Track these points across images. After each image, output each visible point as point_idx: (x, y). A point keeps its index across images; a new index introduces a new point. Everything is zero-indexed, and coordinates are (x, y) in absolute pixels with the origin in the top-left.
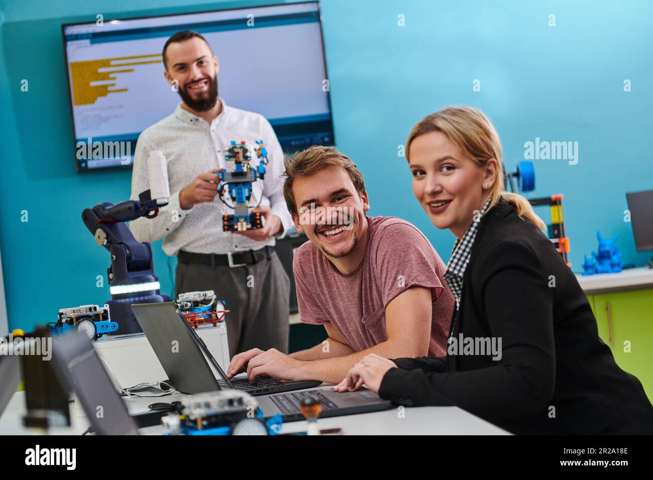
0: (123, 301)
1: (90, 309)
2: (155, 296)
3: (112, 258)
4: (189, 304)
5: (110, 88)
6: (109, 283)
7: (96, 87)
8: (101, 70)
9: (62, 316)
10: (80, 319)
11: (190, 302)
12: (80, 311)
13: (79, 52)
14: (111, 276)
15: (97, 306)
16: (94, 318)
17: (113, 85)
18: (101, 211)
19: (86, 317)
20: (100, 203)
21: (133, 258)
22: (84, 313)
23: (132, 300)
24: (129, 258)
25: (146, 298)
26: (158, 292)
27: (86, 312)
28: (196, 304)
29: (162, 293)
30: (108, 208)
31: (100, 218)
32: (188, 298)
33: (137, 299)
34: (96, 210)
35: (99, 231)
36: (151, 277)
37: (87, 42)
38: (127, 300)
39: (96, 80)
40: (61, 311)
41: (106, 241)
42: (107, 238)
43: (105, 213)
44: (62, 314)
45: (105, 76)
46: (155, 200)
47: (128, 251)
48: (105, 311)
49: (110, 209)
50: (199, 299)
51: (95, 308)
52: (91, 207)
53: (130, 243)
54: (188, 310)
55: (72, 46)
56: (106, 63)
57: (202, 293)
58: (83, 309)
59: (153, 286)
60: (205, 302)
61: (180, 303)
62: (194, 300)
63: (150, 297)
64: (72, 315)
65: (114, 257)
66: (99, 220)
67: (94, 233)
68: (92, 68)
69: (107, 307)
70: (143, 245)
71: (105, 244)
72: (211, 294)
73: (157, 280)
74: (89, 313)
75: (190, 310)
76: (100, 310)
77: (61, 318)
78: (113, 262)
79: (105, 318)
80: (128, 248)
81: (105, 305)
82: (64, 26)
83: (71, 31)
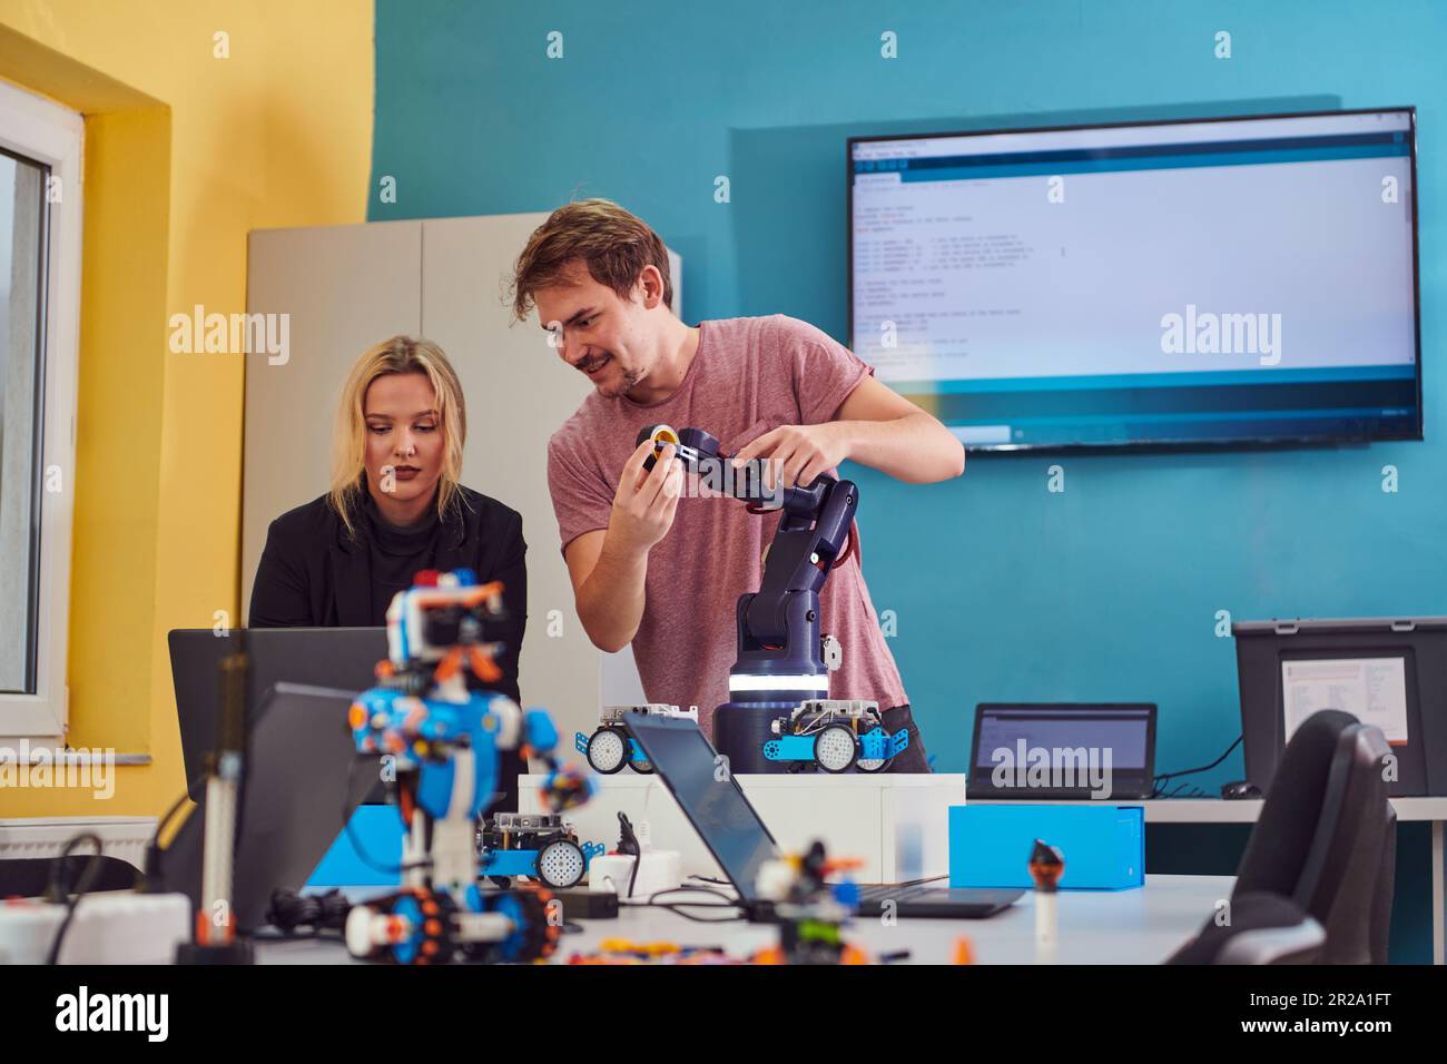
37: (895, 177)
82: (852, 143)
83: (865, 152)
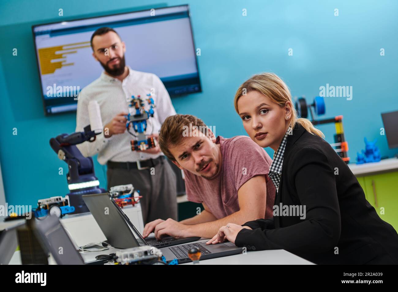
0: (77, 193)
1: (57, 199)
2: (96, 189)
3: (69, 167)
4: (117, 194)
5: (63, 64)
6: (68, 183)
7: (55, 64)
8: (58, 53)
9: (40, 204)
10: (51, 205)
11: (118, 192)
12: (51, 200)
13: (44, 42)
14: (69, 178)
15: (61, 197)
16: (60, 205)
17: (65, 61)
18: (61, 139)
19: (55, 204)
20: (60, 134)
21: (82, 167)
22: (53, 202)
23: (82, 192)
24: (79, 167)
25: (91, 191)
26: (98, 187)
27: (55, 201)
28: (121, 193)
29: (100, 187)
32: (116, 190)
33: (85, 192)
34: (58, 139)
35: (60, 151)
36: (93, 178)
37: (48, 36)
38: (79, 193)
39: (54, 59)
40: (39, 201)
41: (65, 157)
42: (65, 155)
43: (64, 140)
44: (40, 203)
45: (60, 56)
46: (94, 131)
47: (78, 163)
48: (67, 200)
49: (66, 138)
50: (123, 190)
51: (60, 199)
52: (55, 136)
53: (79, 158)
54: (117, 197)
55: (38, 39)
56: (60, 48)
57: (125, 186)
58: (53, 199)
59: (95, 183)
60: (127, 191)
61: (111, 193)
62: (120, 191)
63: (93, 190)
64: (47, 203)
65: (70, 167)
66: (60, 144)
67: (57, 152)
68: (51, 52)
69: (67, 197)
70: (88, 159)
71: (64, 159)
72: (130, 187)
73: (97, 179)
74: (57, 202)
75: (118, 197)
76: (63, 199)
77: (40, 206)
78: (70, 170)
79: (66, 204)
80: (79, 161)
81: (66, 196)
82: (33, 27)
83: (37, 30)
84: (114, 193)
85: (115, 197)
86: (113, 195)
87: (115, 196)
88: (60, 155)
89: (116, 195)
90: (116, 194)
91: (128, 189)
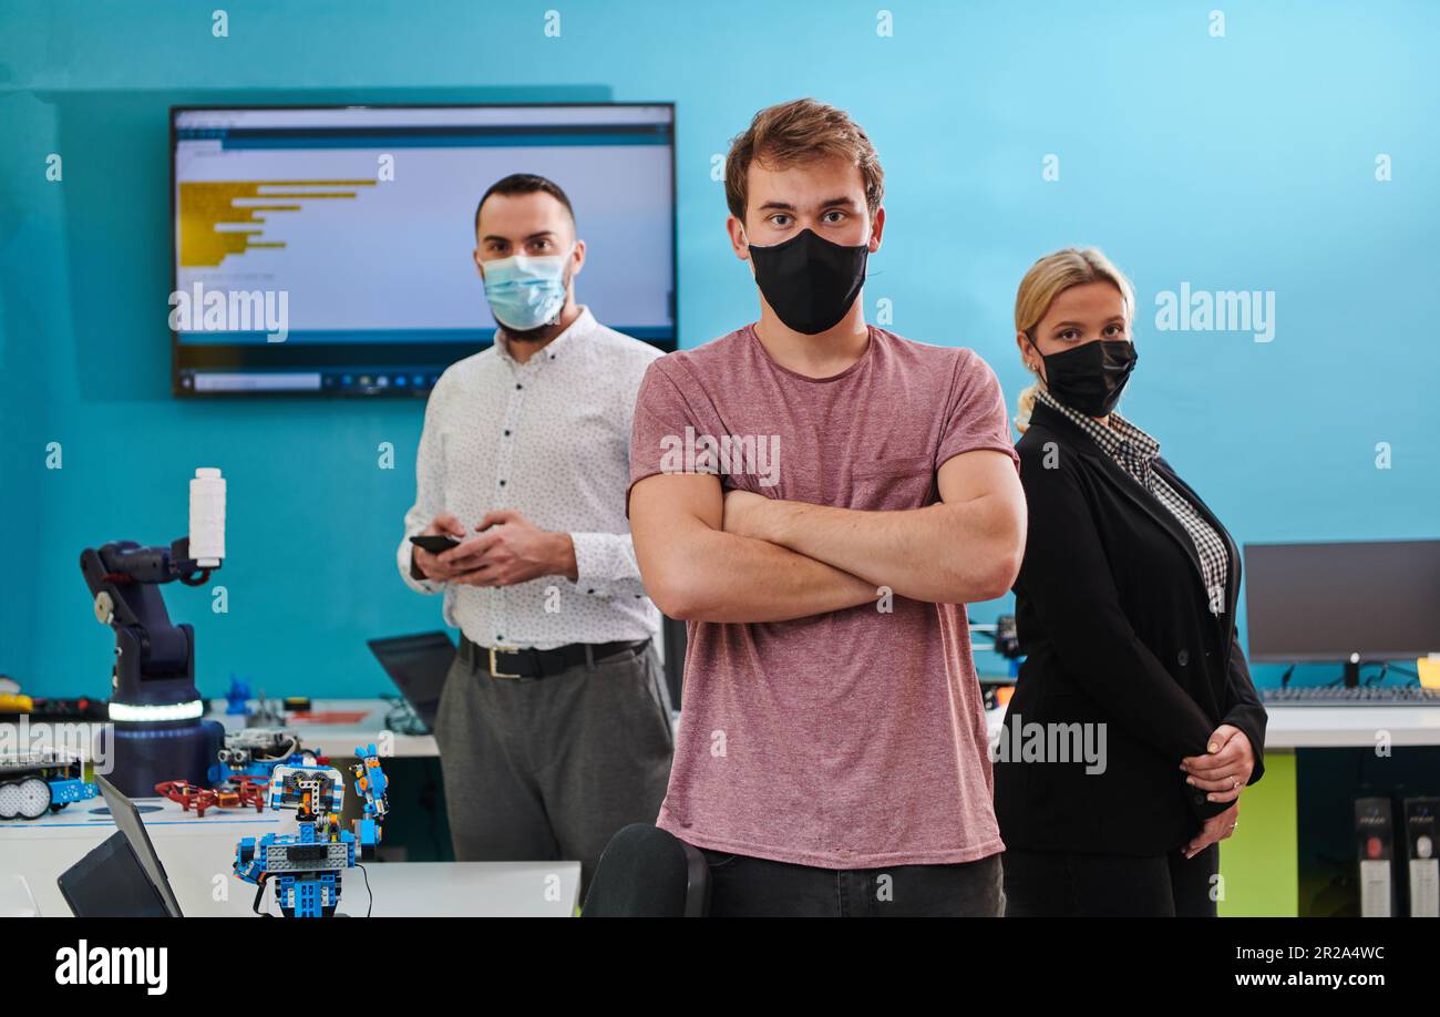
3: (117, 652)
4: (244, 756)
5: (252, 239)
7: (226, 235)
8: (238, 203)
11: (247, 749)
13: (200, 165)
14: (116, 682)
17: (259, 234)
18: (113, 556)
20: (113, 541)
24: (146, 653)
25: (171, 733)
27: (38, 763)
28: (257, 753)
30: (127, 552)
31: (109, 572)
32: (245, 741)
33: (153, 734)
34: (104, 554)
35: (104, 597)
37: (217, 144)
38: (135, 735)
39: (226, 220)
41: (111, 616)
42: (115, 611)
43: (120, 561)
46: (195, 561)
47: (145, 642)
49: (131, 555)
50: (264, 744)
52: (97, 547)
54: (242, 764)
55: (185, 151)
59: (189, 710)
61: (229, 750)
62: (255, 745)
65: (120, 651)
66: (106, 575)
67: (95, 596)
68: (218, 198)
70: (180, 630)
71: (110, 620)
73: (197, 697)
75: (246, 763)
78: (120, 659)
80: (148, 637)
84: (236, 751)
85: (237, 765)
86: (232, 756)
87: (237, 760)
88: (101, 607)
89: (242, 760)
90: (239, 756)
91: (281, 744)
